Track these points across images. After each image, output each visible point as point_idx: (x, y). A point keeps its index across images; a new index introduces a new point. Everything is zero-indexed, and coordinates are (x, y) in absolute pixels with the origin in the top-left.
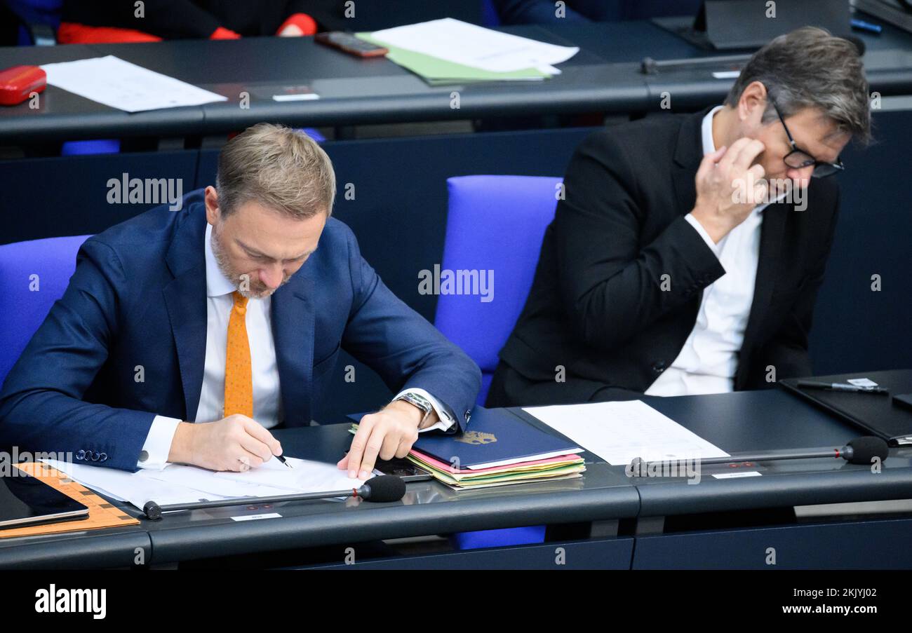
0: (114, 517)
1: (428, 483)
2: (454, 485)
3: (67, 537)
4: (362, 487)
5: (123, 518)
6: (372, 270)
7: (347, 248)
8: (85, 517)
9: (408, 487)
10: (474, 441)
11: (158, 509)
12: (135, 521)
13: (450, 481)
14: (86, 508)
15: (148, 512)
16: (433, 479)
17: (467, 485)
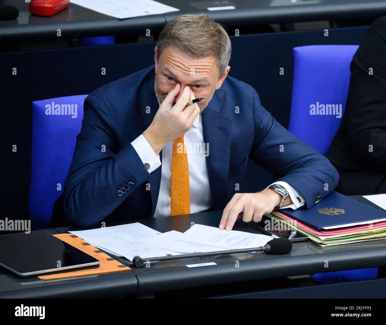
0: (114, 267)
1: (306, 242)
2: (321, 244)
3: (85, 279)
4: (266, 246)
5: (120, 266)
6: (269, 114)
7: (252, 100)
8: (97, 266)
9: (294, 245)
10: (331, 213)
11: (142, 261)
12: (127, 268)
13: (319, 241)
14: (97, 261)
15: (135, 262)
16: (309, 240)
17: (329, 244)
